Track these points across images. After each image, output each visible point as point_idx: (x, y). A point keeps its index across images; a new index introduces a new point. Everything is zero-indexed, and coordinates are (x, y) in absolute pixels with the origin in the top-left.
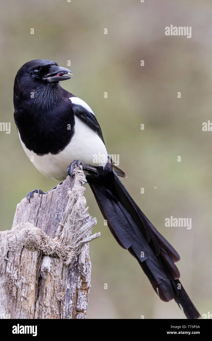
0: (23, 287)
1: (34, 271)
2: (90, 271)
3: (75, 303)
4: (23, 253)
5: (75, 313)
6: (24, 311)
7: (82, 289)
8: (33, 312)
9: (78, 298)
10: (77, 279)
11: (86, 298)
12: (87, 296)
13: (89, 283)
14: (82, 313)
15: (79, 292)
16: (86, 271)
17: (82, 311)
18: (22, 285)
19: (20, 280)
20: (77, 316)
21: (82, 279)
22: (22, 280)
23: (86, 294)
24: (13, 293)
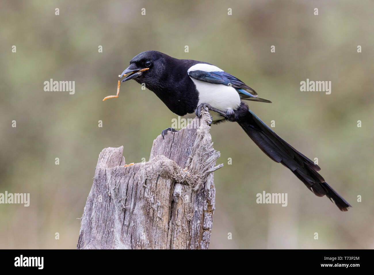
0: (159, 209)
1: (168, 195)
2: (215, 196)
3: (202, 223)
4: (159, 181)
5: (202, 231)
6: (159, 229)
7: (208, 211)
8: (167, 230)
9: (204, 218)
10: (204, 203)
11: (211, 219)
12: (212, 217)
13: (214, 206)
14: (208, 231)
15: (205, 214)
16: (211, 196)
17: (208, 229)
18: (158, 208)
19: (156, 203)
20: (204, 234)
21: (208, 203)
22: (158, 203)
23: (211, 215)
24: (150, 214)
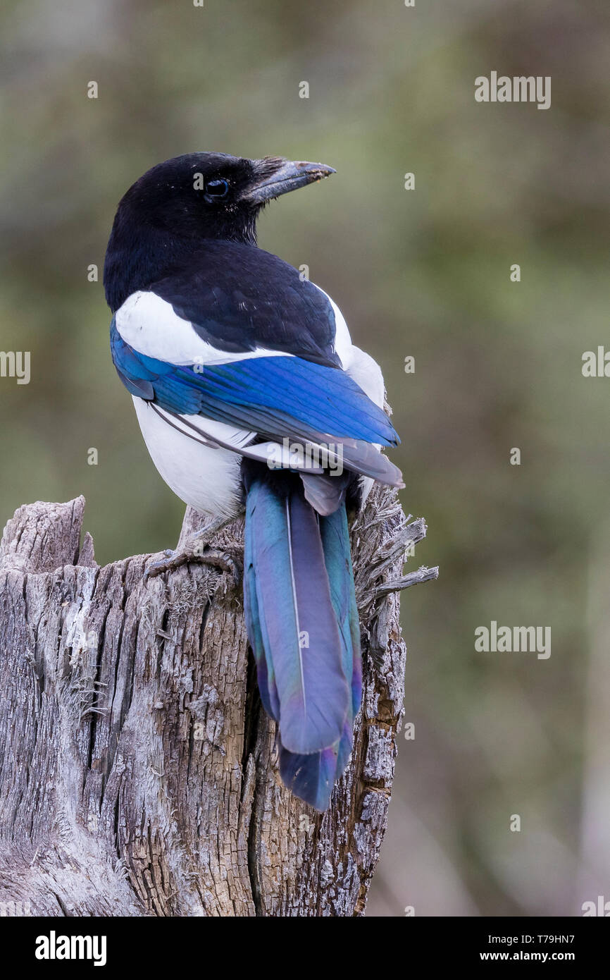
0: (210, 715)
1: (241, 668)
2: (403, 670)
3: (361, 762)
4: (211, 615)
5: (361, 789)
6: (210, 782)
7: (380, 721)
8: (237, 788)
9: (367, 745)
10: (366, 693)
11: (392, 747)
12: (393, 741)
13: (400, 702)
14: (380, 791)
15: (371, 730)
16: (391, 669)
17: (380, 783)
18: (207, 710)
19: (200, 694)
20: (366, 799)
21: (380, 692)
22: (207, 695)
23: (390, 733)
24: (181, 731)
